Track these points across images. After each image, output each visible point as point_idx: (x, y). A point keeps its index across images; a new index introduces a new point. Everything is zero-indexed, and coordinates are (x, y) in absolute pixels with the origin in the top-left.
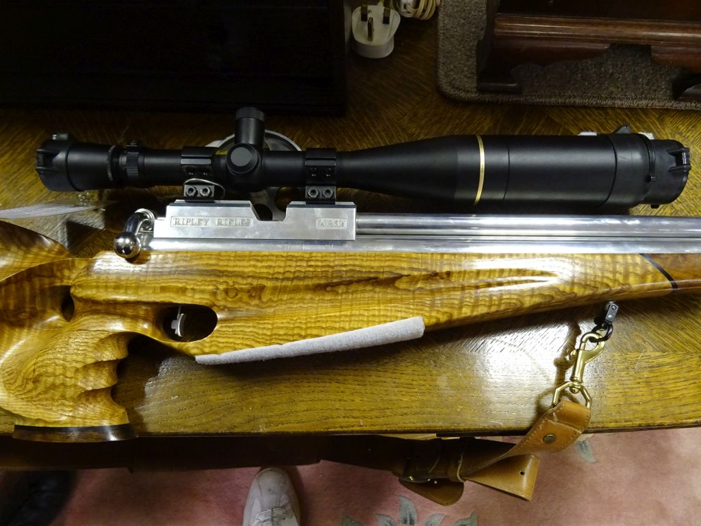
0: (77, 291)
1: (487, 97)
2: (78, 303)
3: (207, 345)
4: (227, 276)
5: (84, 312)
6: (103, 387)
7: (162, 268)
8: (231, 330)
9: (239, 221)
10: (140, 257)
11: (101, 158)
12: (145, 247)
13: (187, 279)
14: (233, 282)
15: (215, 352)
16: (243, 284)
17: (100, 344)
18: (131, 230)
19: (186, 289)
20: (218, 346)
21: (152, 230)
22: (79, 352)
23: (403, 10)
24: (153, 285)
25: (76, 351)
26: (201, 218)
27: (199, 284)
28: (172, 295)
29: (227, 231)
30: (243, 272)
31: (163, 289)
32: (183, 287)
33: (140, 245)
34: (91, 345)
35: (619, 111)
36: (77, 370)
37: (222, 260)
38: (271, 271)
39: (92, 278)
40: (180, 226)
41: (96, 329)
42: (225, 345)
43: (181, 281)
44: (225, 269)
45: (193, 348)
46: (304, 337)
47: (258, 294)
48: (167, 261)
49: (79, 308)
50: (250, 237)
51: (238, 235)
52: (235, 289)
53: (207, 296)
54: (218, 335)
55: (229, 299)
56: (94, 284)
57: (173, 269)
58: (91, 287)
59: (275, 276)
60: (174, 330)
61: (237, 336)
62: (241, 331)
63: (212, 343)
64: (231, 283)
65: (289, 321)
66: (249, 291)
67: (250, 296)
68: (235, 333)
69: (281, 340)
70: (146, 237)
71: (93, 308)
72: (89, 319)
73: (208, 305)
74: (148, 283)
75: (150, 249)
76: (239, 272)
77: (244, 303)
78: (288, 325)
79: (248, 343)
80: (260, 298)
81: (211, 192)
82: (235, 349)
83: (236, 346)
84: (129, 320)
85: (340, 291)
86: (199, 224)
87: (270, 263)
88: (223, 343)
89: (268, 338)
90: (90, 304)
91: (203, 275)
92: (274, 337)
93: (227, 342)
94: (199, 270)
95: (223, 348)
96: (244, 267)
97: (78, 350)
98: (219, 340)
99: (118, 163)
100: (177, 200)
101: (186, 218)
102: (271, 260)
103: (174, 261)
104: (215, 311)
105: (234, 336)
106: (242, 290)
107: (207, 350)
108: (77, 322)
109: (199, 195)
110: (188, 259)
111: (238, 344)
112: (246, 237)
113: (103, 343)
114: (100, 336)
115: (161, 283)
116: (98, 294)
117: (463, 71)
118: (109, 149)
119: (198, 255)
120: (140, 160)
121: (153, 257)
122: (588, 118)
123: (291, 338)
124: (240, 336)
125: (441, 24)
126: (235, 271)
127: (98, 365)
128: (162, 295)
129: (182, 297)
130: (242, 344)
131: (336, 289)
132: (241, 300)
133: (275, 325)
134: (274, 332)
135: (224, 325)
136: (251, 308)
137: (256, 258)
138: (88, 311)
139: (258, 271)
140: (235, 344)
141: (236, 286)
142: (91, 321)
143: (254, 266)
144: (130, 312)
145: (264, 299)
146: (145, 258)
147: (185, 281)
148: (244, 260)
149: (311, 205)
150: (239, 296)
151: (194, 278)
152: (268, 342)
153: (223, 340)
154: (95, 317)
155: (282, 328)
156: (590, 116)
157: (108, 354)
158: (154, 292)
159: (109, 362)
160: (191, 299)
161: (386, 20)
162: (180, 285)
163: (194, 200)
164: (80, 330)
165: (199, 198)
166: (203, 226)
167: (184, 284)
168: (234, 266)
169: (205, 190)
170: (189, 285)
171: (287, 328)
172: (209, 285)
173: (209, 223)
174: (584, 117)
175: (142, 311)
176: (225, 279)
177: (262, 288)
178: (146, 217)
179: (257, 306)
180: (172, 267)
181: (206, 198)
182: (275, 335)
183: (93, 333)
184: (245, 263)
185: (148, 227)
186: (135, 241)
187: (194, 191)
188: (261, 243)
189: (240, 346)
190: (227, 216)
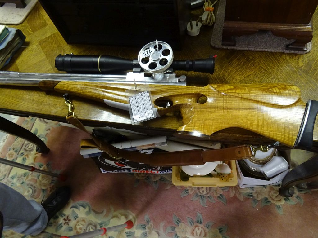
1: (224, 47)
23: (202, 22)
35: (267, 53)
117: (218, 39)
122: (256, 54)
125: (214, 27)
156: (257, 53)
161: (197, 25)
174: (255, 54)
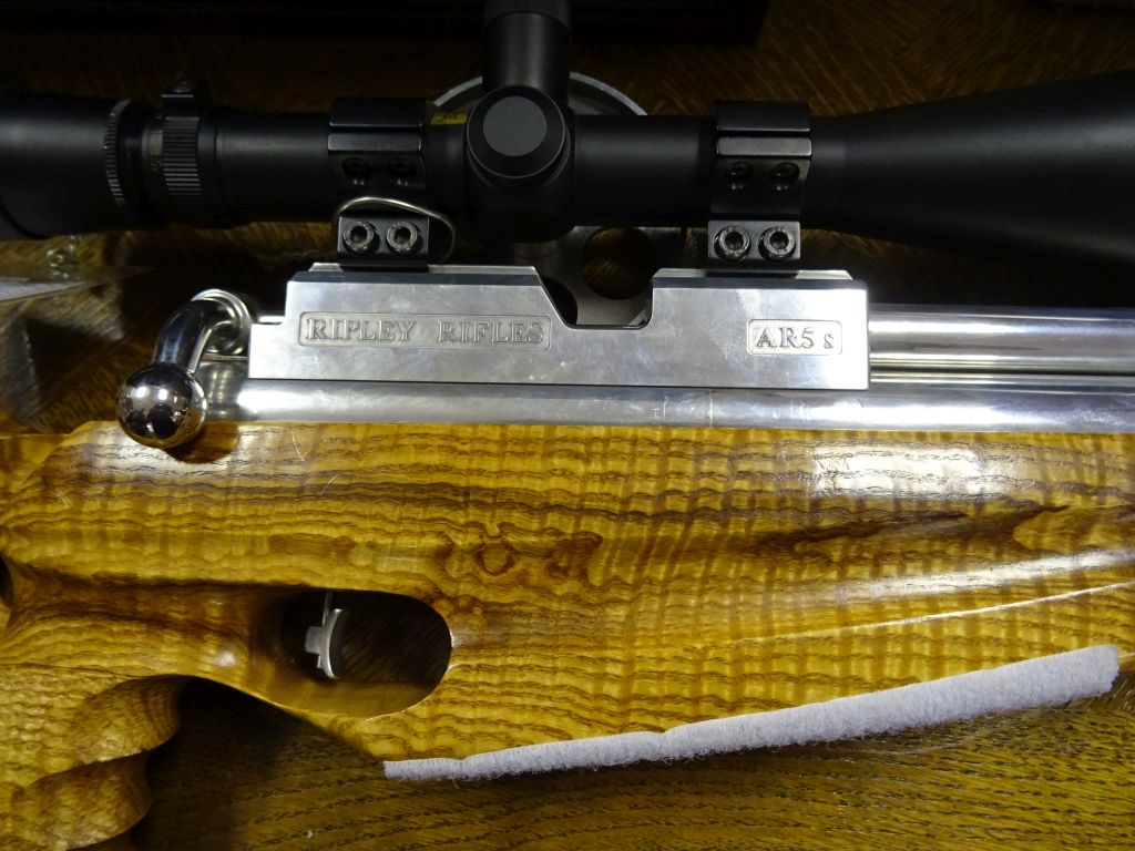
0: (14, 546)
2: (22, 580)
3: (421, 728)
4: (480, 504)
5: (40, 610)
6: (102, 836)
7: (275, 477)
8: (495, 679)
9: (506, 328)
10: (206, 440)
11: (86, 138)
12: (224, 406)
13: (354, 514)
14: (501, 525)
15: (448, 752)
16: (528, 531)
17: (87, 710)
18: (174, 359)
19: (353, 545)
20: (456, 734)
21: (245, 352)
22: (25, 737)
24: (247, 532)
25: (14, 733)
26: (390, 318)
27: (392, 528)
28: (307, 562)
29: (472, 359)
30: (529, 493)
31: (280, 545)
32: (343, 538)
33: (204, 405)
34: (61, 715)
36: (19, 794)
37: (462, 453)
38: (619, 490)
39: (57, 508)
40: (328, 343)
41: (75, 663)
42: (479, 728)
43: (337, 520)
44: (474, 481)
45: (377, 737)
46: (734, 707)
47: (577, 560)
48: (290, 455)
49: (26, 596)
50: (544, 379)
51: (504, 371)
52: (508, 546)
53: (416, 566)
54: (454, 695)
55: (485, 576)
56: (64, 526)
57: (310, 481)
58: (57, 537)
59: (633, 506)
60: (315, 657)
61: (518, 700)
62: (530, 684)
63: (439, 724)
64: (494, 530)
65: (681, 653)
66: (549, 554)
67: (554, 570)
68: (508, 689)
69: (658, 715)
70: (226, 375)
71: (66, 597)
72: (55, 632)
73: (420, 596)
74: (232, 527)
75: (240, 416)
76: (517, 492)
77: (535, 588)
78: (675, 667)
79: (552, 722)
80: (583, 575)
81: (419, 241)
82: (511, 743)
83: (515, 734)
84: (176, 638)
85: (836, 556)
86: (386, 337)
87: (612, 465)
88: (472, 721)
89: (614, 708)
90: (57, 587)
91: (404, 501)
92: (634, 704)
93: (484, 721)
94: (390, 486)
95: (471, 738)
96: (531, 474)
97: (21, 730)
98: (460, 712)
99: (137, 151)
100: (316, 264)
101: (345, 318)
102: (616, 455)
103: (314, 455)
104: (444, 614)
105: (506, 699)
106: (529, 551)
107: (420, 745)
108: (19, 640)
109: (382, 249)
110: (355, 448)
111: (519, 727)
112: (532, 379)
113: (98, 706)
114: (85, 687)
115: (271, 526)
116: (79, 557)
118: (109, 110)
119: (390, 436)
120: (204, 142)
121: (247, 438)
123: (688, 710)
124: (529, 701)
126: (504, 490)
127: (85, 774)
128: (275, 562)
129: (339, 570)
130: (533, 727)
131: (825, 547)
132: (522, 580)
133: (637, 668)
134: (635, 689)
135: (473, 662)
136: (555, 606)
137: (567, 446)
138: (50, 607)
139: (576, 488)
140: (511, 726)
141: (511, 539)
142: (61, 637)
143: (564, 473)
144: (177, 612)
145: (596, 578)
146: (222, 445)
147: (347, 519)
148: (531, 454)
149: (726, 280)
150: (519, 567)
151: (376, 509)
152: (613, 721)
153: (469, 714)
154: (74, 624)
155: (661, 675)
157: (114, 737)
158: (250, 553)
159: (118, 763)
160: (367, 576)
162: (334, 533)
163: (368, 264)
164: (28, 665)
165: (383, 257)
166: (397, 343)
167: (344, 531)
168: (500, 473)
169: (403, 234)
170: (363, 531)
171: (675, 676)
172: (423, 534)
173: (417, 333)
175: (214, 608)
176: (474, 514)
177: (589, 546)
178: (226, 316)
179: (576, 599)
180: (305, 476)
181: (403, 255)
182: (638, 697)
183: (67, 676)
184: (537, 465)
185: (230, 345)
186: (187, 393)
187: (370, 237)
188: (577, 396)
189: (526, 734)
190: (472, 312)
